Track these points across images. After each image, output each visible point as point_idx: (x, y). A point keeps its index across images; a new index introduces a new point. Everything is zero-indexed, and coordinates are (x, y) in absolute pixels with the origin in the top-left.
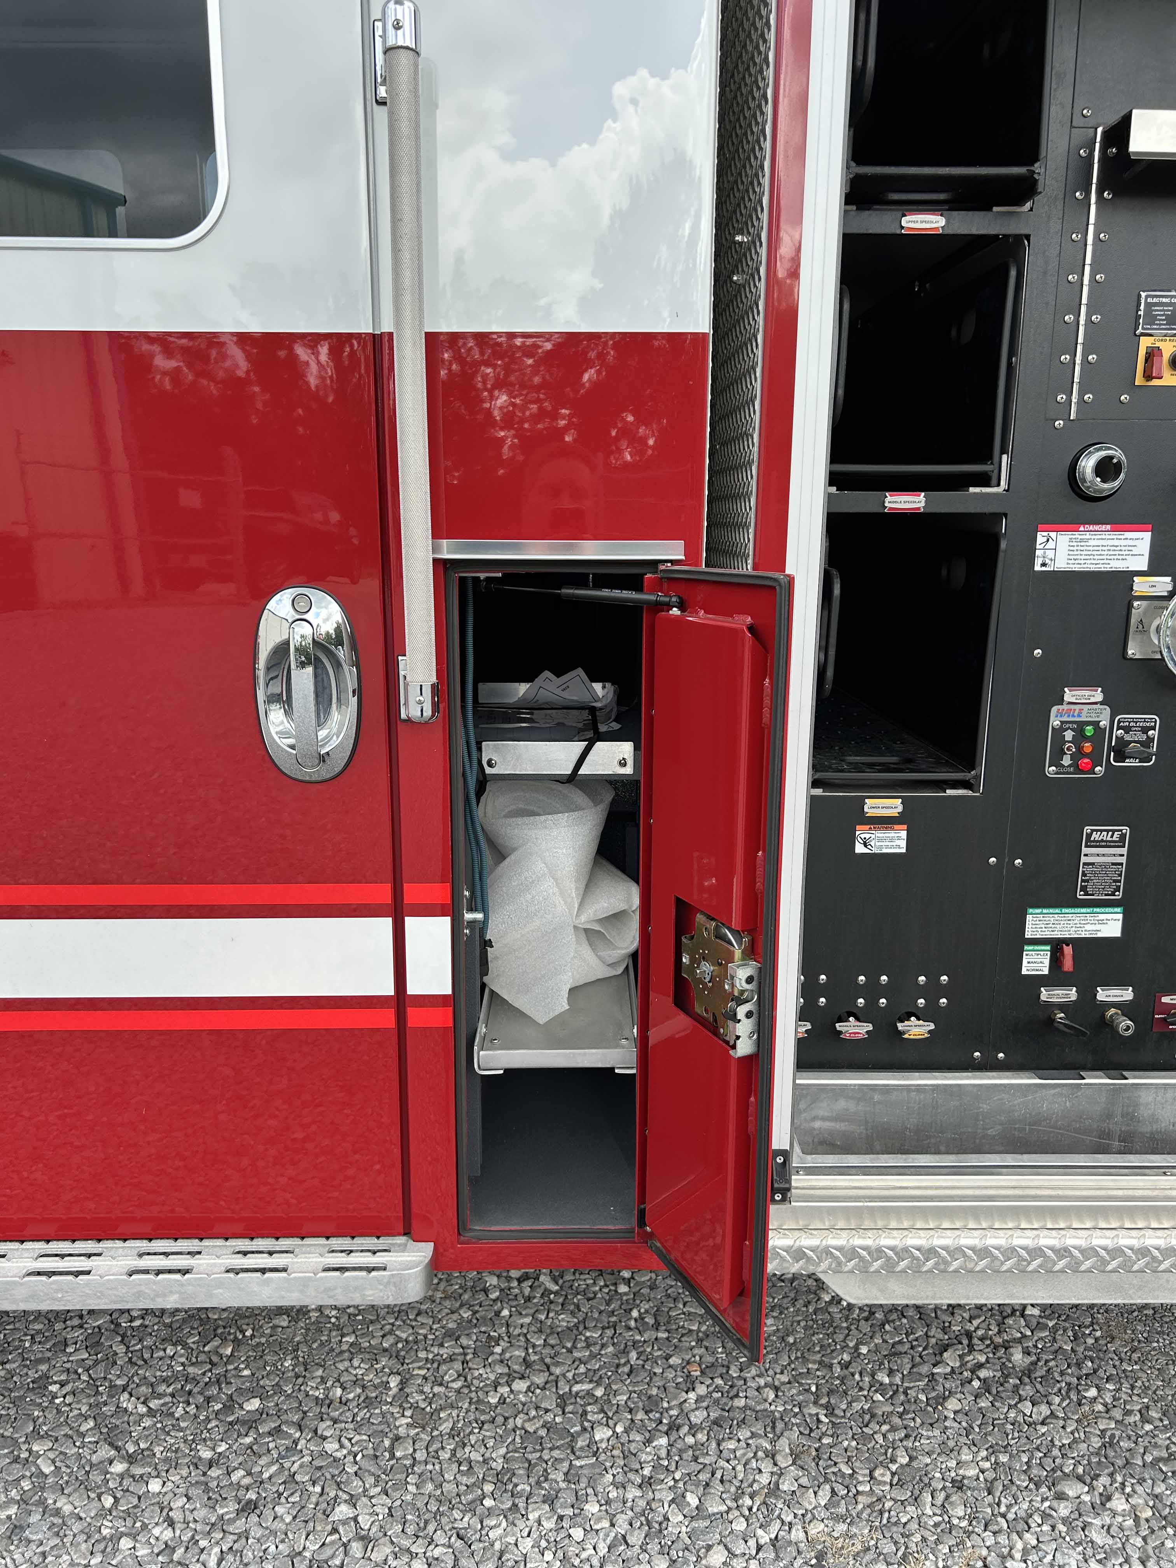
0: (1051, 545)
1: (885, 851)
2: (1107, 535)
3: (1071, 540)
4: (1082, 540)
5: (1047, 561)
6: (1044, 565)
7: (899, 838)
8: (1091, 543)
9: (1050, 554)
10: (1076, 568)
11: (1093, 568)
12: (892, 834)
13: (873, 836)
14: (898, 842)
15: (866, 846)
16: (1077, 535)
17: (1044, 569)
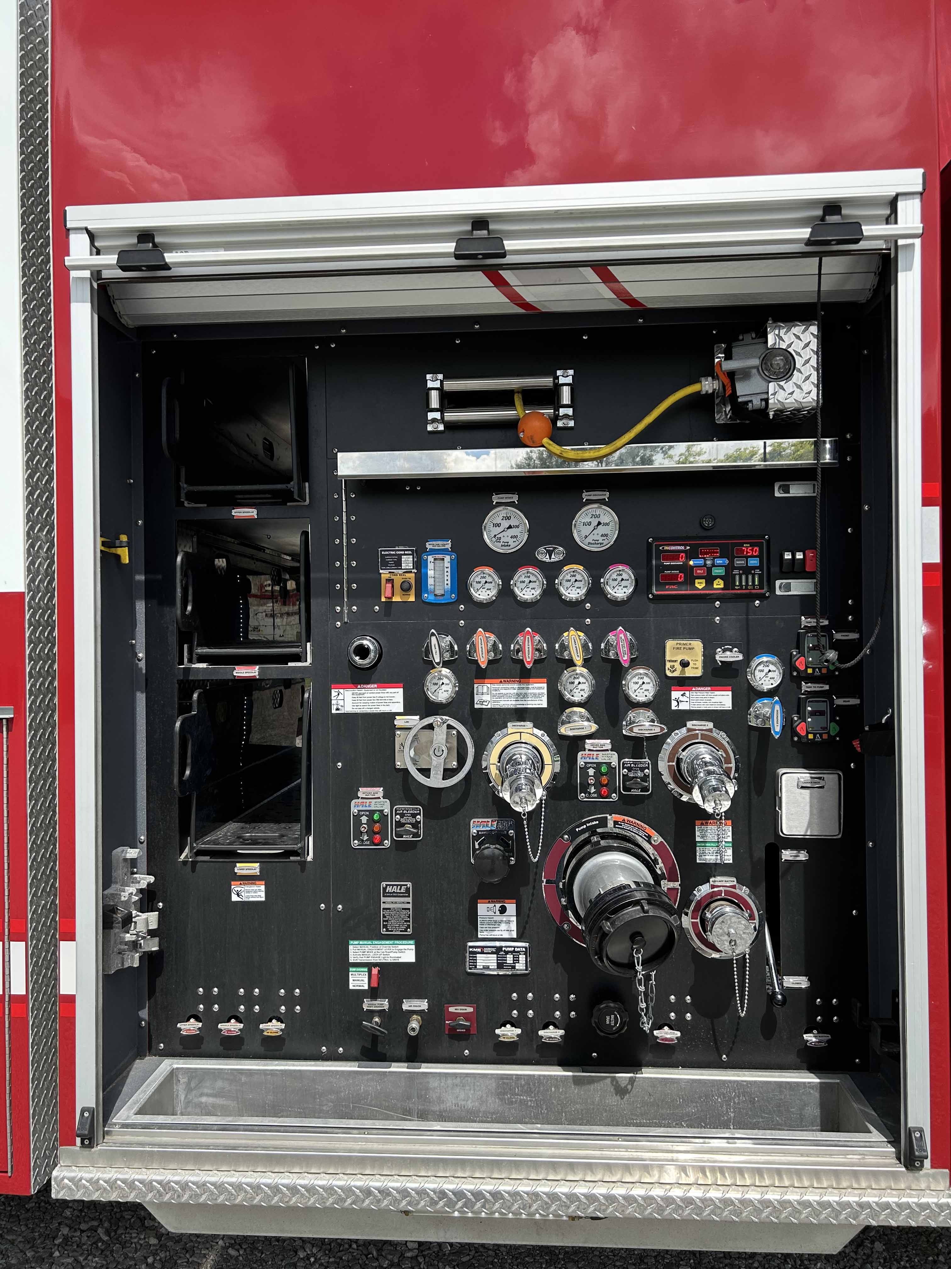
0: (341, 697)
1: (251, 899)
2: (375, 691)
3: (353, 694)
4: (360, 694)
5: (340, 707)
6: (337, 709)
7: (260, 890)
8: (366, 695)
9: (341, 703)
10: (358, 711)
11: (369, 711)
12: (255, 888)
13: (243, 889)
14: (259, 893)
15: (238, 896)
16: (356, 691)
17: (338, 712)
